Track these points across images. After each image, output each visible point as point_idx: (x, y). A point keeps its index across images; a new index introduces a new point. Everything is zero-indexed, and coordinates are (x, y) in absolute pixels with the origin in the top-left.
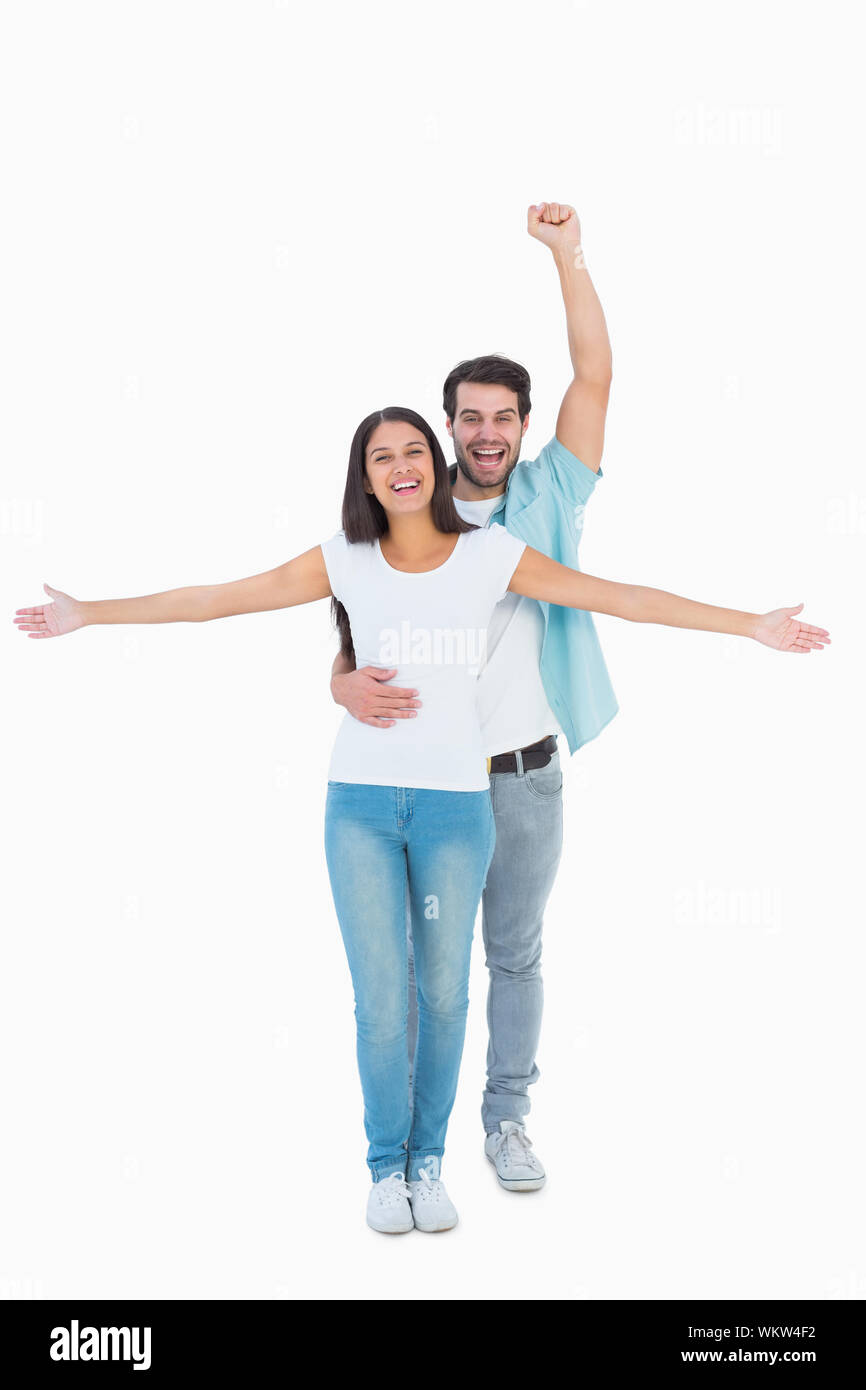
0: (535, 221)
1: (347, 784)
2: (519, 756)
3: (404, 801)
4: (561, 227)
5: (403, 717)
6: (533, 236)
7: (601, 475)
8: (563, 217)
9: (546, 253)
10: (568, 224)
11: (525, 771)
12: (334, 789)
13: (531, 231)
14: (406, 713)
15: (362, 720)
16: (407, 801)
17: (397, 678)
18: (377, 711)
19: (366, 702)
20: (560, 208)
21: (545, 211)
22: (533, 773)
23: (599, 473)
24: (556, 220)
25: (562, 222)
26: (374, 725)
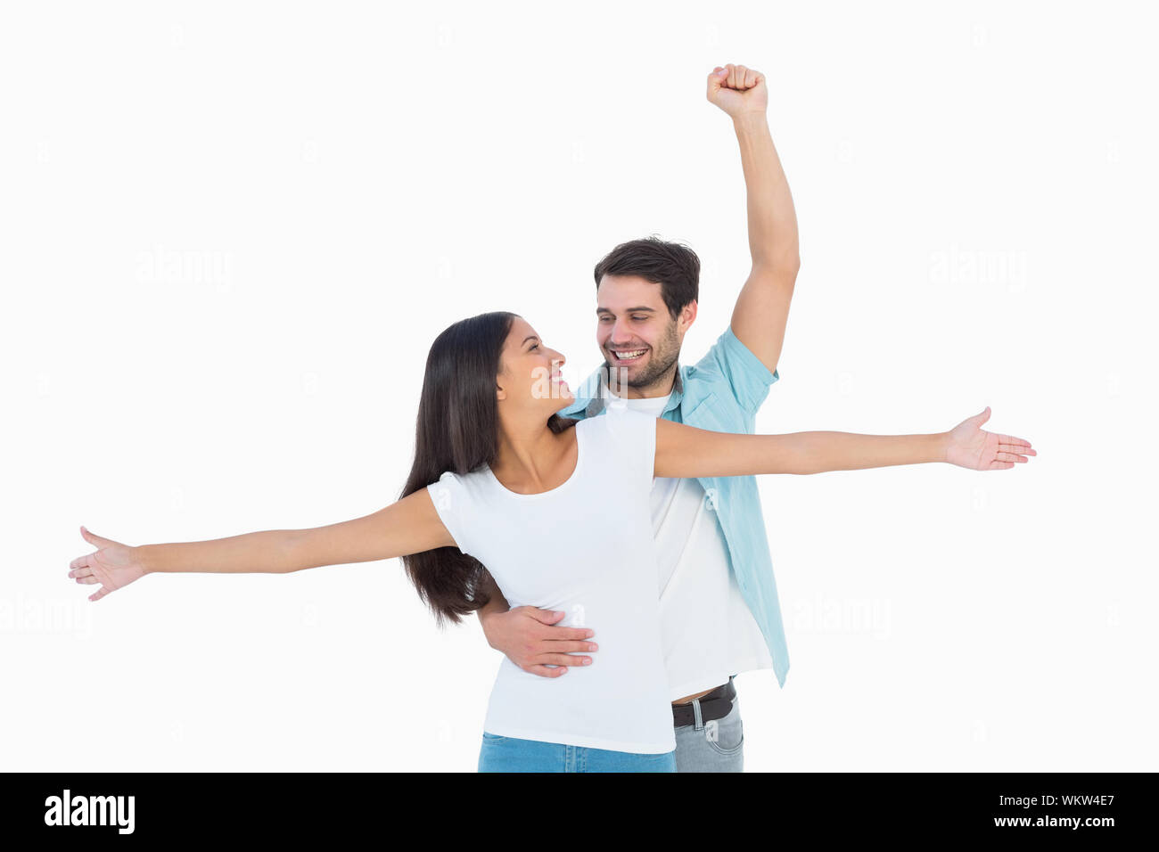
0: (715, 87)
1: (507, 738)
2: (696, 704)
3: (574, 762)
4: (747, 94)
5: (575, 665)
6: (712, 102)
7: (778, 378)
8: (749, 83)
9: (728, 121)
10: (755, 91)
11: (704, 723)
12: (490, 743)
13: (711, 98)
14: (579, 660)
15: (527, 669)
16: (578, 763)
17: (565, 619)
18: (545, 658)
19: (529, 647)
20: (747, 73)
21: (729, 75)
22: (713, 725)
23: (776, 374)
24: (740, 85)
25: (747, 89)
26: (542, 674)
